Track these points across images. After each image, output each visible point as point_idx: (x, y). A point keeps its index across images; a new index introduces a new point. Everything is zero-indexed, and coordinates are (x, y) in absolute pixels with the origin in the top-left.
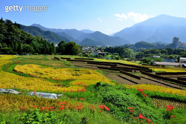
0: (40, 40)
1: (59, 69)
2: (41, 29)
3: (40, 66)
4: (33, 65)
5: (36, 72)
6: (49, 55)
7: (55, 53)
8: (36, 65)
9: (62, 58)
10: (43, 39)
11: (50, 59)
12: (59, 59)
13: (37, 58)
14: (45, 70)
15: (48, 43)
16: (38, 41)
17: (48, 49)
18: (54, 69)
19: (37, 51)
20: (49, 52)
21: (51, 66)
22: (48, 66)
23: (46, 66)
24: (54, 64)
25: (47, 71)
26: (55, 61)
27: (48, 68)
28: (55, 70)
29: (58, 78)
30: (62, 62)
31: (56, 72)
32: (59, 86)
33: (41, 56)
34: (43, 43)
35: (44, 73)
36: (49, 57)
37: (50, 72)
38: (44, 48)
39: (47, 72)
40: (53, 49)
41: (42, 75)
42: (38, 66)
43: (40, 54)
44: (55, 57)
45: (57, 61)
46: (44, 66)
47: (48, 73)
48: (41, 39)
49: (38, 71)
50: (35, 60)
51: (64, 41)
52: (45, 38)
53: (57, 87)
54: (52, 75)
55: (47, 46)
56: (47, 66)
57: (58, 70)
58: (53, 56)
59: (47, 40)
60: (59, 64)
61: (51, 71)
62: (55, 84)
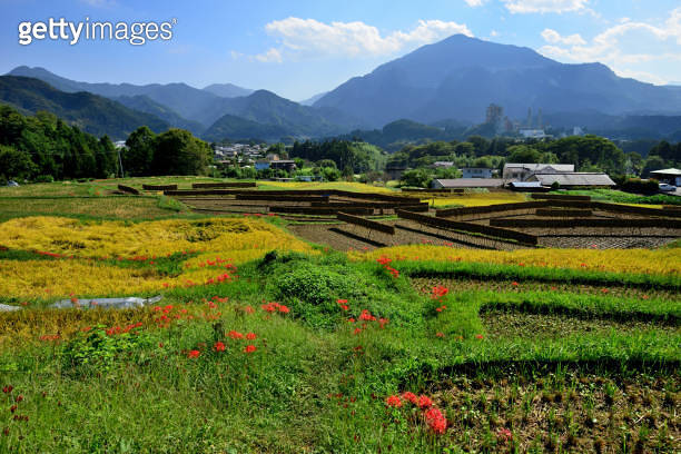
0: (54, 128)
1: (141, 224)
2: (53, 84)
3: (71, 220)
4: (42, 219)
5: (59, 243)
6: (97, 182)
7: (120, 173)
8: (51, 219)
9: (146, 188)
10: (65, 122)
11: (101, 192)
12: (135, 192)
13: (52, 194)
14: (88, 234)
15: (87, 138)
16: (47, 132)
17: (90, 158)
18: (120, 225)
19: (47, 169)
20: (96, 170)
21: (112, 218)
22: (99, 220)
23: (92, 218)
24: (120, 211)
25: (100, 236)
26: (122, 200)
27: (100, 224)
28: (127, 229)
29: (142, 253)
30: (147, 201)
31: (132, 236)
32: (146, 276)
33: (67, 186)
34: (69, 138)
35: (87, 242)
36: (97, 186)
37: (108, 237)
38: (74, 157)
39: (99, 239)
40: (111, 159)
41: (82, 251)
42: (60, 220)
43: (60, 177)
44: (120, 187)
45: (129, 200)
46: (85, 218)
47: (103, 242)
48: (59, 124)
49: (65, 238)
50: (45, 201)
51: (147, 128)
52: (71, 118)
53: (141, 279)
54: (120, 247)
55: (86, 148)
56: (97, 219)
57: (136, 227)
58: (112, 183)
59: (80, 124)
60: (138, 209)
61: (112, 235)
62: (135, 272)
